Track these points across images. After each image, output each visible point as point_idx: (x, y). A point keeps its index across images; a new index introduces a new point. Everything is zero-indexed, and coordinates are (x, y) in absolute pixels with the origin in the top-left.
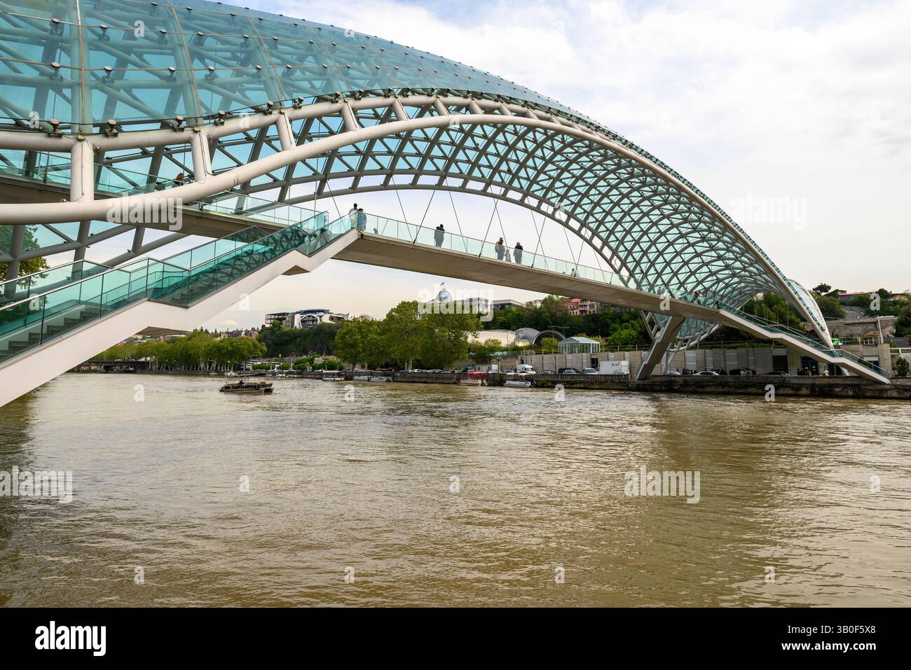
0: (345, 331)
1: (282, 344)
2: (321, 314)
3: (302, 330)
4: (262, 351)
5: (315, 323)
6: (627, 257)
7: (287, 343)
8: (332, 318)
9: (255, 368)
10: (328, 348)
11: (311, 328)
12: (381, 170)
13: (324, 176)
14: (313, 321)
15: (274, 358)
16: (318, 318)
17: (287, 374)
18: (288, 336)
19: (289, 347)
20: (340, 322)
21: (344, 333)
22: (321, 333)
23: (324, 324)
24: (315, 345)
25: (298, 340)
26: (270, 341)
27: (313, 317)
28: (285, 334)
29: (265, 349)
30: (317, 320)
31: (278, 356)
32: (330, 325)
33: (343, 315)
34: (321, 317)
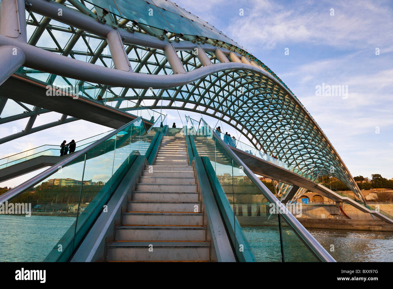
6: (264, 144)
12: (169, 98)
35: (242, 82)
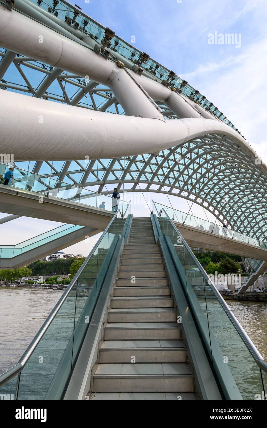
0: (75, 265)
1: (39, 269)
2: (59, 254)
3: (50, 262)
4: (29, 273)
5: (56, 258)
7: (41, 268)
8: (64, 256)
9: (26, 282)
10: (62, 271)
11: (54, 261)
12: (132, 180)
13: (103, 182)
14: (55, 258)
15: (35, 277)
16: (58, 256)
17: (43, 286)
18: (43, 265)
19: (42, 271)
20: (69, 258)
21: (75, 266)
22: (59, 264)
23: (60, 259)
24: (56, 269)
25: (48, 267)
26: (33, 268)
27: (56, 256)
28: (41, 264)
29: (31, 272)
30: (57, 257)
31: (37, 276)
32: (63, 260)
33: (70, 254)
34: (59, 256)
35: (190, 148)
